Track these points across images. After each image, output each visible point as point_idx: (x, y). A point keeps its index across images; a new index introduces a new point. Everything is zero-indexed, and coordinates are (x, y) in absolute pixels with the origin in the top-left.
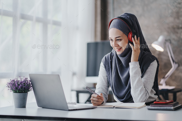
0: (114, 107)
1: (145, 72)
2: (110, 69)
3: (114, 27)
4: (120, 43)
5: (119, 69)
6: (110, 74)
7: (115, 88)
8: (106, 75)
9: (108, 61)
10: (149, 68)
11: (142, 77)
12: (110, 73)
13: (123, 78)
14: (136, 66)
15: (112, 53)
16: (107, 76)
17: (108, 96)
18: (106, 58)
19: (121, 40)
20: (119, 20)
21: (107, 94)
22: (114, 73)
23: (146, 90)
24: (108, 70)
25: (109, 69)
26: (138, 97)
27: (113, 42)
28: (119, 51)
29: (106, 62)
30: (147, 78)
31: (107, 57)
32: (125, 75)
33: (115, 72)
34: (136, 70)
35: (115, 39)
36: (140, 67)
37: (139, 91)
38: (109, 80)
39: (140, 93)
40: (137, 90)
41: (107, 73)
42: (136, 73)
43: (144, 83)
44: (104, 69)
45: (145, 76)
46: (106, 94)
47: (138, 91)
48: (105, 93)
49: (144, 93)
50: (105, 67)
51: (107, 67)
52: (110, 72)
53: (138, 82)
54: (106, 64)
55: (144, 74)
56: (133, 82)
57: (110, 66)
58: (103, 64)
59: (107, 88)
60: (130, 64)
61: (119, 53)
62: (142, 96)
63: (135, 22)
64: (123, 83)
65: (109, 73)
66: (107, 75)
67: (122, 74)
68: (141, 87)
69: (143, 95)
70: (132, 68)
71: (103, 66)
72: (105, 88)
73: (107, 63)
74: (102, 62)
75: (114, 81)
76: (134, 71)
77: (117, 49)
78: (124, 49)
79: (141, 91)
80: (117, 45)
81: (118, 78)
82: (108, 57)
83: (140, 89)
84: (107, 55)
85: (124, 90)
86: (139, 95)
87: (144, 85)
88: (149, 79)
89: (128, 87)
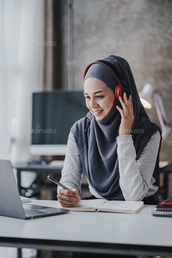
0: (96, 210)
1: (142, 151)
2: (85, 144)
3: (93, 75)
4: (101, 102)
5: (100, 145)
6: (85, 153)
7: (92, 176)
8: (77, 154)
9: (81, 131)
10: (148, 144)
11: (137, 159)
12: (85, 151)
13: (105, 159)
14: (128, 141)
15: (87, 118)
16: (79, 156)
17: (80, 187)
18: (77, 126)
19: (102, 97)
20: (101, 65)
21: (80, 184)
22: (91, 151)
23: (144, 180)
24: (81, 146)
25: (82, 144)
26: (131, 191)
27: (90, 100)
28: (99, 115)
29: (78, 133)
30: (145, 161)
31: (79, 125)
32: (110, 154)
33: (94, 150)
34: (128, 148)
35: (93, 94)
36: (134, 144)
37: (133, 182)
38: (82, 162)
39: (135, 185)
40: (129, 180)
41: (80, 151)
42: (127, 154)
43: (140, 169)
44: (75, 144)
45: (143, 157)
46: (78, 185)
47: (131, 181)
48: (76, 183)
49: (141, 185)
50: (77, 141)
51: (79, 140)
52: (84, 149)
53: (131, 168)
54: (78, 136)
55: (140, 154)
56: (123, 167)
57: (84, 140)
58: (73, 136)
59: (79, 174)
60: (118, 139)
61: (98, 119)
62: (137, 190)
63: (127, 70)
64: (107, 168)
65: (83, 151)
66: (79, 154)
67: (105, 153)
68: (136, 175)
69: (139, 188)
70: (122, 146)
71: (74, 139)
72: (76, 174)
73: (80, 134)
74: (71, 133)
75: (91, 164)
76: (125, 151)
77: (97, 112)
78: (106, 111)
79: (136, 182)
80: (96, 106)
81: (97, 158)
82: (81, 125)
83: (134, 179)
84: (79, 122)
85: (108, 179)
86: (132, 188)
87: (140, 172)
88: (149, 162)
89: (115, 174)
